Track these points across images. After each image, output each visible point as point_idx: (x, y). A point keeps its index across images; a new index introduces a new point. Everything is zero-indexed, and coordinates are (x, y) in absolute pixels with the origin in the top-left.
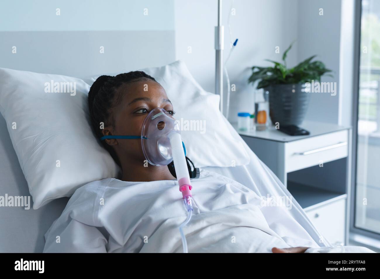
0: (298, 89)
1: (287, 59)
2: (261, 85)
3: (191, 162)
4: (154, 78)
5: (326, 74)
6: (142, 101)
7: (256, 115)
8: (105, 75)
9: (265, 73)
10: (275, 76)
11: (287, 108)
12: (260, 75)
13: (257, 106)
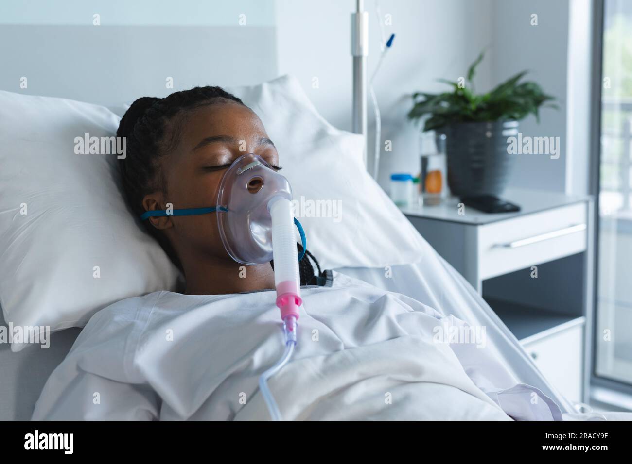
0: (498, 130)
1: (475, 78)
2: (431, 125)
3: (313, 258)
4: (240, 98)
5: (547, 103)
6: (219, 143)
7: (424, 179)
8: (146, 96)
9: (438, 103)
10: (456, 108)
11: (476, 166)
12: (430, 106)
13: (424, 161)
